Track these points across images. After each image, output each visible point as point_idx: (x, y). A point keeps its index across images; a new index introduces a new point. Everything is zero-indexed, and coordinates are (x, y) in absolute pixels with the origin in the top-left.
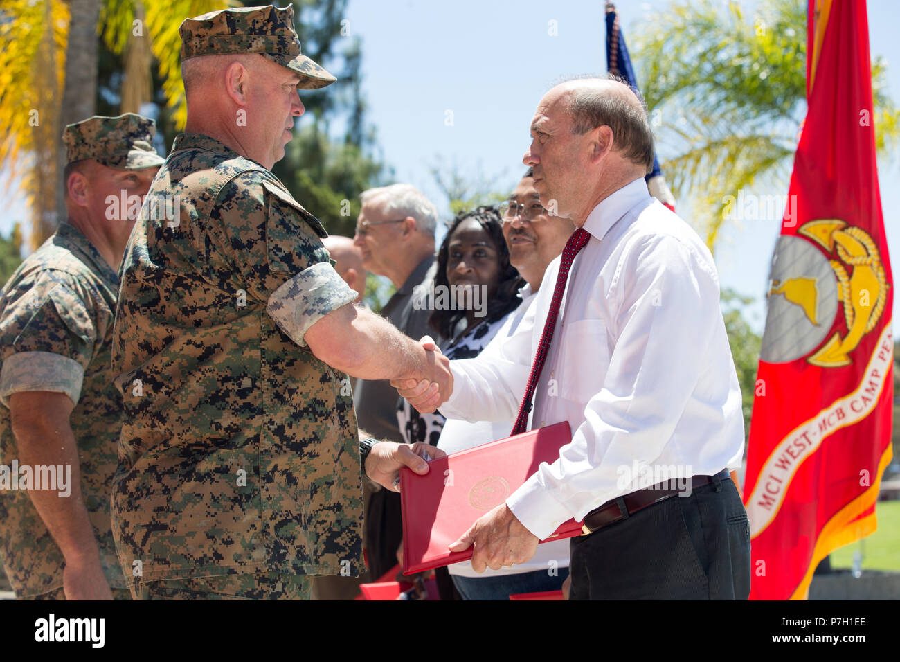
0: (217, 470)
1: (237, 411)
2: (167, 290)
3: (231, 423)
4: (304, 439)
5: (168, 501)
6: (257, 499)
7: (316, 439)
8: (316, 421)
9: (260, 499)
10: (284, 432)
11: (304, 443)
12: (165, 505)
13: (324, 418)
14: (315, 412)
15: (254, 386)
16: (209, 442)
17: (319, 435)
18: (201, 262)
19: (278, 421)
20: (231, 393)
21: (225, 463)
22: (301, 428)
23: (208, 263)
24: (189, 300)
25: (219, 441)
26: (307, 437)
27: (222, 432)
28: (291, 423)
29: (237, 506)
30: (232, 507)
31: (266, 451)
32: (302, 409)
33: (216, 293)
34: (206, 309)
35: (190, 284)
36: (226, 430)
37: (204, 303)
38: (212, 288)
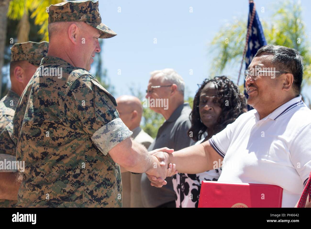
1: (73, 184)
3: (71, 190)
4: (101, 196)
7: (107, 196)
8: (107, 188)
10: (93, 193)
11: (102, 198)
13: (110, 186)
14: (106, 184)
15: (81, 173)
17: (108, 194)
18: (62, 116)
19: (90, 189)
20: (70, 176)
22: (100, 191)
23: (65, 117)
24: (56, 134)
25: (64, 198)
26: (103, 195)
27: (66, 193)
28: (96, 189)
31: (86, 202)
32: (101, 183)
33: (68, 131)
34: (64, 138)
35: (56, 126)
36: (68, 193)
37: (63, 135)
38: (67, 128)
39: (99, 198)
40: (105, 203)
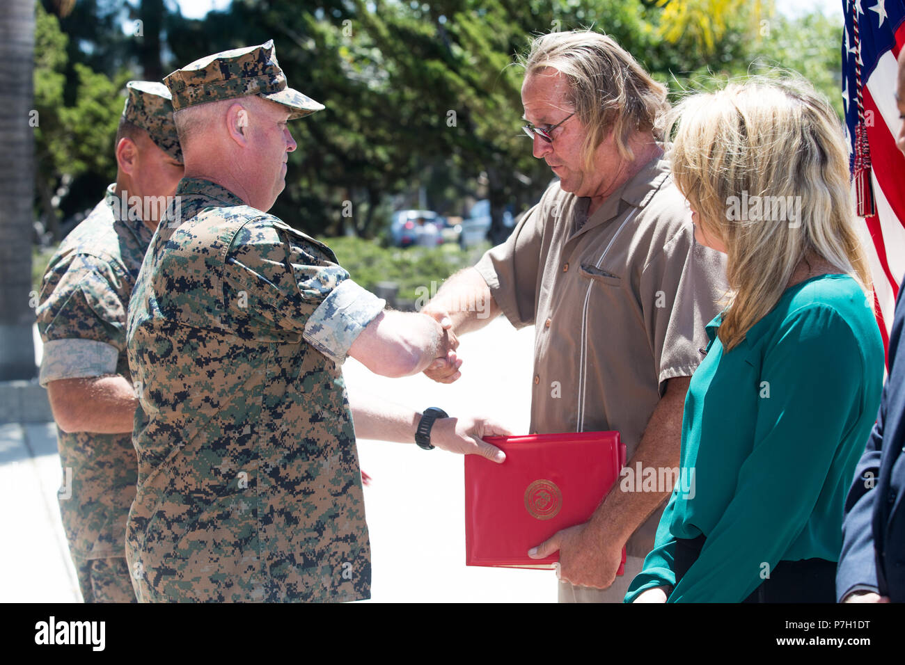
0: (219, 517)
1: (236, 457)
2: (180, 342)
3: (230, 470)
4: (297, 478)
5: (175, 548)
6: (254, 540)
7: (309, 477)
8: (308, 460)
9: (258, 542)
10: (279, 473)
11: (297, 482)
12: (172, 552)
13: (315, 456)
14: (307, 451)
15: (253, 432)
16: (207, 489)
17: (312, 472)
18: (219, 310)
19: (272, 464)
20: (231, 441)
21: (227, 509)
22: (295, 468)
23: (225, 311)
24: (202, 352)
25: (218, 488)
26: (300, 476)
27: (220, 478)
28: (286, 464)
29: (237, 550)
30: (233, 551)
31: (263, 493)
32: (295, 450)
33: (230, 344)
34: (220, 360)
35: (204, 336)
36: (224, 476)
37: (218, 354)
38: (227, 340)
39: (292, 481)
40: (308, 491)
